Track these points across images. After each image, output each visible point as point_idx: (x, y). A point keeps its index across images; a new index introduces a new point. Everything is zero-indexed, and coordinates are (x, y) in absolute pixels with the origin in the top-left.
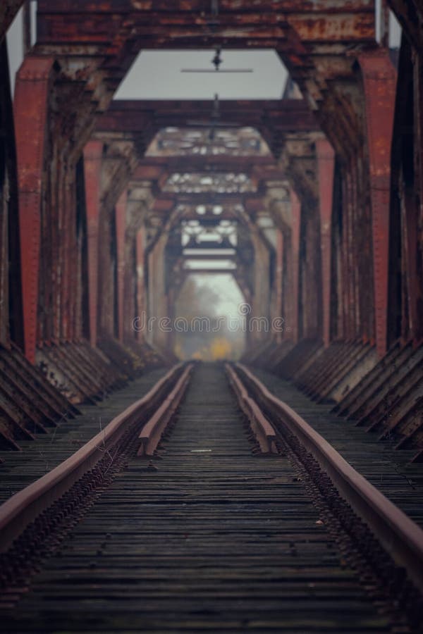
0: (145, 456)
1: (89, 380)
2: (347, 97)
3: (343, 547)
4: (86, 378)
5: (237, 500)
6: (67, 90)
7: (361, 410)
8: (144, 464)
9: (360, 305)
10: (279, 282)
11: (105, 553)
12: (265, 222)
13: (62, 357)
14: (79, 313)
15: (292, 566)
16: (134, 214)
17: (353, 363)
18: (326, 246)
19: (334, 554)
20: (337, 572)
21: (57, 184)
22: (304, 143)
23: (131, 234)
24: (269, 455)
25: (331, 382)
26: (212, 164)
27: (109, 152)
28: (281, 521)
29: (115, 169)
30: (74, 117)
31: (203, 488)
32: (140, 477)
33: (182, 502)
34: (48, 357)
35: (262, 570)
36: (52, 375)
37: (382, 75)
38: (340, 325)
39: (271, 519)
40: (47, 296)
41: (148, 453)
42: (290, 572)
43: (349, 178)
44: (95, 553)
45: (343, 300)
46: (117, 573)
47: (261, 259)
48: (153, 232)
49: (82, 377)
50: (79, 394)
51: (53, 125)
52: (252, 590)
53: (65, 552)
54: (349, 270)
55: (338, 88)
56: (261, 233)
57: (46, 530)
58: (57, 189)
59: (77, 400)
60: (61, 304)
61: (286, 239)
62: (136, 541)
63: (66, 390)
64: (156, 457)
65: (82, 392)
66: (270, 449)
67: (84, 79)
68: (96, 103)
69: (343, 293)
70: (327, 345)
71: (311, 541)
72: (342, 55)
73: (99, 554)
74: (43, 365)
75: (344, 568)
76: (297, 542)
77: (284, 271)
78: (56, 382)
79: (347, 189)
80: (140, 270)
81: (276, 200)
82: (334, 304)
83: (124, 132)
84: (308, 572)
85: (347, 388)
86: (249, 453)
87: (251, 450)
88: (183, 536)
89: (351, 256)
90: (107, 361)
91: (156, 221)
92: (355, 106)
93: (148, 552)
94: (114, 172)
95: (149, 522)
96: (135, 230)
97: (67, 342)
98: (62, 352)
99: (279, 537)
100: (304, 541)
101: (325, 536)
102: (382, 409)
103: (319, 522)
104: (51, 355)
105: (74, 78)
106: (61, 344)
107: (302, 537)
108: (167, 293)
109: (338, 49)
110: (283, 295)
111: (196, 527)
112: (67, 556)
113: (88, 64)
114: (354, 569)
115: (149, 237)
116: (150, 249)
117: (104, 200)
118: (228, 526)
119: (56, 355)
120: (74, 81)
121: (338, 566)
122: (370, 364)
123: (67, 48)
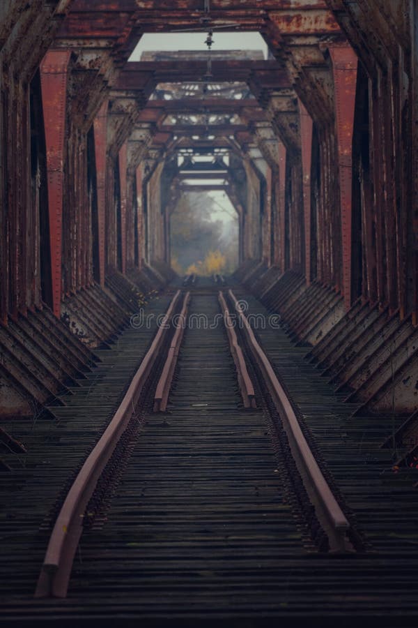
0: (159, 412)
1: (103, 325)
2: (320, 81)
3: (286, 489)
4: (100, 323)
5: (226, 452)
6: (82, 78)
7: (327, 360)
8: (160, 420)
9: (334, 256)
10: (269, 209)
11: (145, 495)
12: (255, 153)
13: (80, 306)
14: (90, 260)
15: (255, 503)
16: (134, 154)
17: (326, 311)
18: (307, 195)
19: (280, 495)
20: (280, 507)
21: (73, 155)
22: (288, 99)
23: (132, 171)
24: (250, 410)
25: (308, 326)
26: (205, 107)
27: (113, 109)
28: (253, 470)
29: (119, 123)
30: (87, 97)
31: (201, 441)
32: (158, 432)
33: (189, 455)
34: (69, 309)
35: (239, 505)
36: (74, 324)
37: (349, 67)
38: (319, 269)
39: (246, 468)
40: (66, 253)
41: (161, 409)
42: (254, 507)
43: (324, 144)
44: (139, 495)
45: (321, 247)
46: (154, 509)
47: (253, 184)
48: (151, 163)
49: (96, 323)
50: (96, 339)
51: (70, 107)
52: (231, 518)
53: (121, 495)
54: (325, 225)
55: (313, 75)
56: (252, 162)
57: (107, 480)
58: (73, 158)
59: (95, 345)
60: (77, 257)
61: (275, 173)
62: (162, 486)
63: (85, 337)
64: (167, 413)
65: (98, 338)
66: (251, 404)
67: (96, 68)
68: (106, 82)
69: (321, 241)
70: (308, 284)
71: (269, 486)
72: (316, 46)
73: (142, 496)
74: (66, 316)
75: (285, 504)
76: (260, 486)
77: (273, 201)
78: (77, 330)
79: (323, 153)
80: (139, 200)
81: (265, 139)
82: (314, 249)
83: (127, 91)
84: (264, 507)
85: (320, 334)
86: (235, 407)
87: (237, 404)
88: (191, 482)
89: (326, 211)
90: (114, 299)
91: (153, 153)
92: (326, 88)
93: (170, 494)
94: (118, 127)
95: (169, 471)
96: (136, 167)
97: (82, 289)
98: (79, 301)
99: (250, 483)
100: (264, 486)
101: (277, 482)
102: (341, 363)
103: (276, 471)
104: (71, 305)
105: (88, 67)
106: (77, 292)
107: (263, 482)
108: (163, 212)
109: (313, 41)
110: (272, 224)
111: (200, 475)
112: (123, 497)
113: (100, 55)
114: (290, 504)
115: (147, 168)
116: (148, 179)
117: (109, 152)
118: (219, 475)
119: (76, 306)
120: (89, 70)
121: (281, 502)
122: (339, 314)
123: (81, 42)
